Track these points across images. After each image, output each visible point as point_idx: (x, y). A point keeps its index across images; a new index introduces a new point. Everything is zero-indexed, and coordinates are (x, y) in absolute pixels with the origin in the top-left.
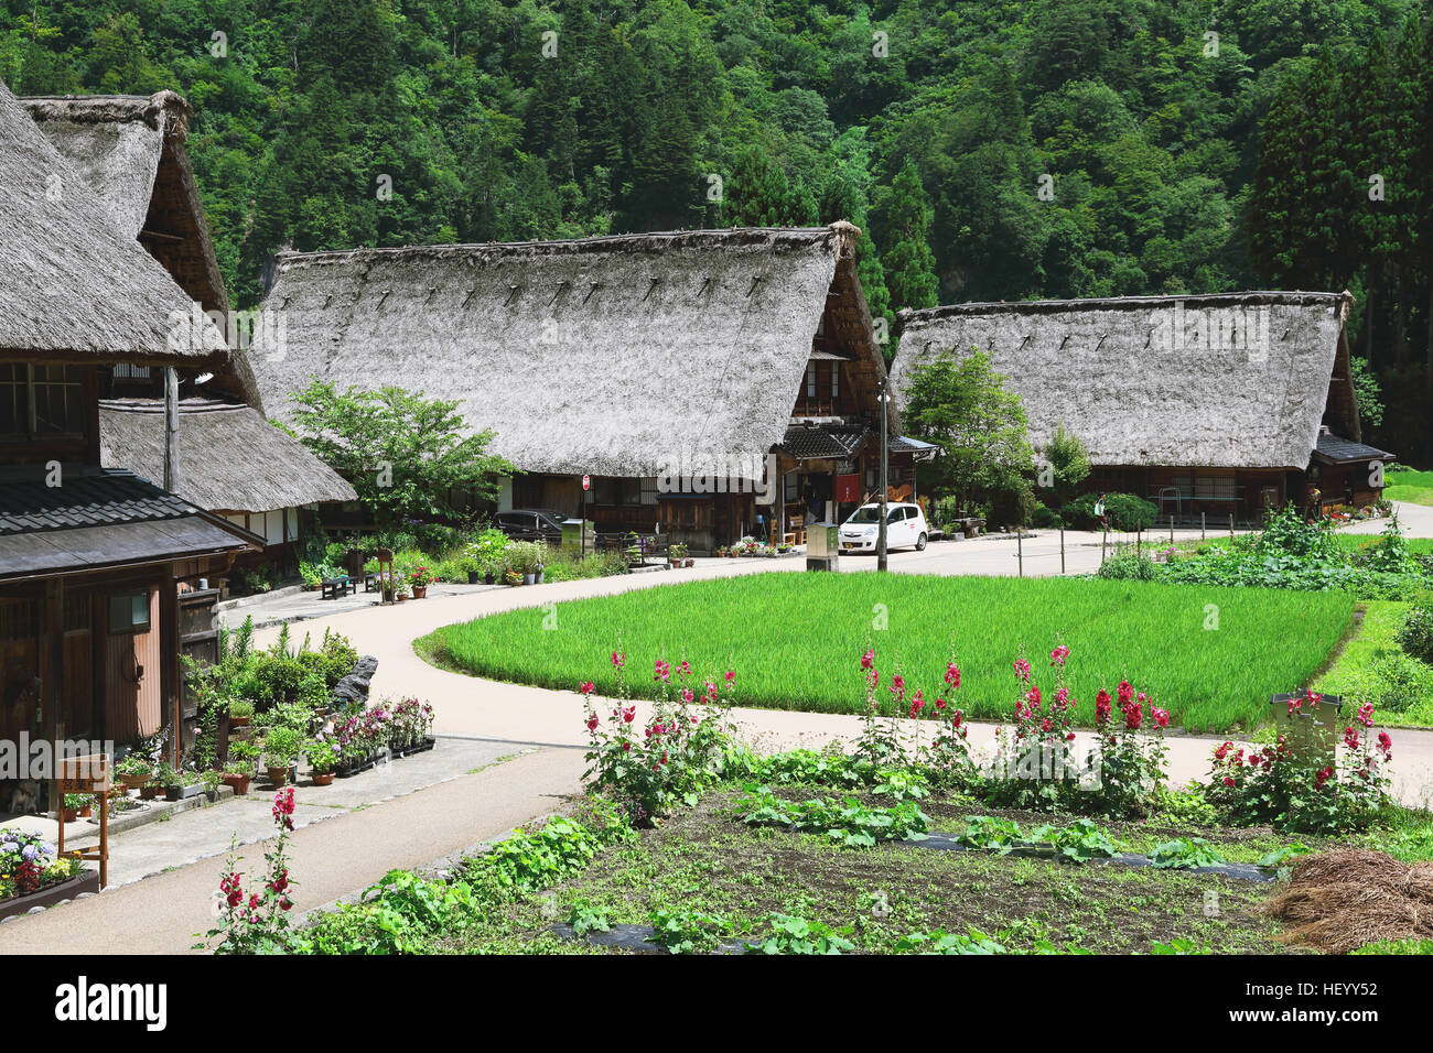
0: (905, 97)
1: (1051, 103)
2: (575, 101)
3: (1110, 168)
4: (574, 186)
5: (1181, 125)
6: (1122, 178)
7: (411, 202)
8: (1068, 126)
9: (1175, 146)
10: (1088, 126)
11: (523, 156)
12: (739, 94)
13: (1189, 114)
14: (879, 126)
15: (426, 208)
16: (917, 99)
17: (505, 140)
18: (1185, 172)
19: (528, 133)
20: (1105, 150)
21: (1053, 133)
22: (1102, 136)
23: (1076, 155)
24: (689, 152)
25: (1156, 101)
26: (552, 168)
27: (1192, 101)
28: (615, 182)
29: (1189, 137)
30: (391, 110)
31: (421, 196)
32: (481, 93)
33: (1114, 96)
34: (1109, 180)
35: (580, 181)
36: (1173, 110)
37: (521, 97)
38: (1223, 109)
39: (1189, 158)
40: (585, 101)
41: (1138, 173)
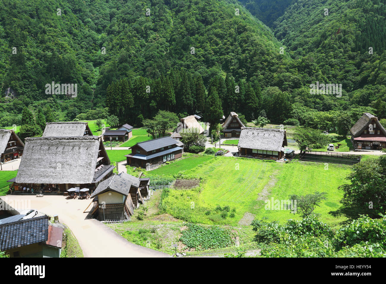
0: (104, 63)
1: (120, 66)
2: (54, 66)
3: (128, 75)
4: (54, 78)
5: (137, 69)
6: (129, 76)
7: (29, 81)
8: (122, 69)
9: (136, 72)
10: (125, 69)
11: (46, 74)
12: (79, 64)
13: (138, 68)
14: (100, 67)
15: (31, 82)
16: (106, 64)
17: (44, 71)
18: (137, 75)
19: (47, 70)
20: (127, 72)
21: (121, 70)
22: (127, 70)
23: (124, 73)
24: (70, 73)
25: (134, 66)
26: (50, 76)
27: (139, 66)
28: (60, 77)
29: (138, 70)
30: (25, 68)
31: (30, 80)
32: (40, 64)
33: (128, 65)
34: (127, 76)
35: (55, 77)
36: (136, 67)
37: (46, 65)
38: (143, 67)
39: (138, 73)
40: (55, 66)
41: (131, 76)
